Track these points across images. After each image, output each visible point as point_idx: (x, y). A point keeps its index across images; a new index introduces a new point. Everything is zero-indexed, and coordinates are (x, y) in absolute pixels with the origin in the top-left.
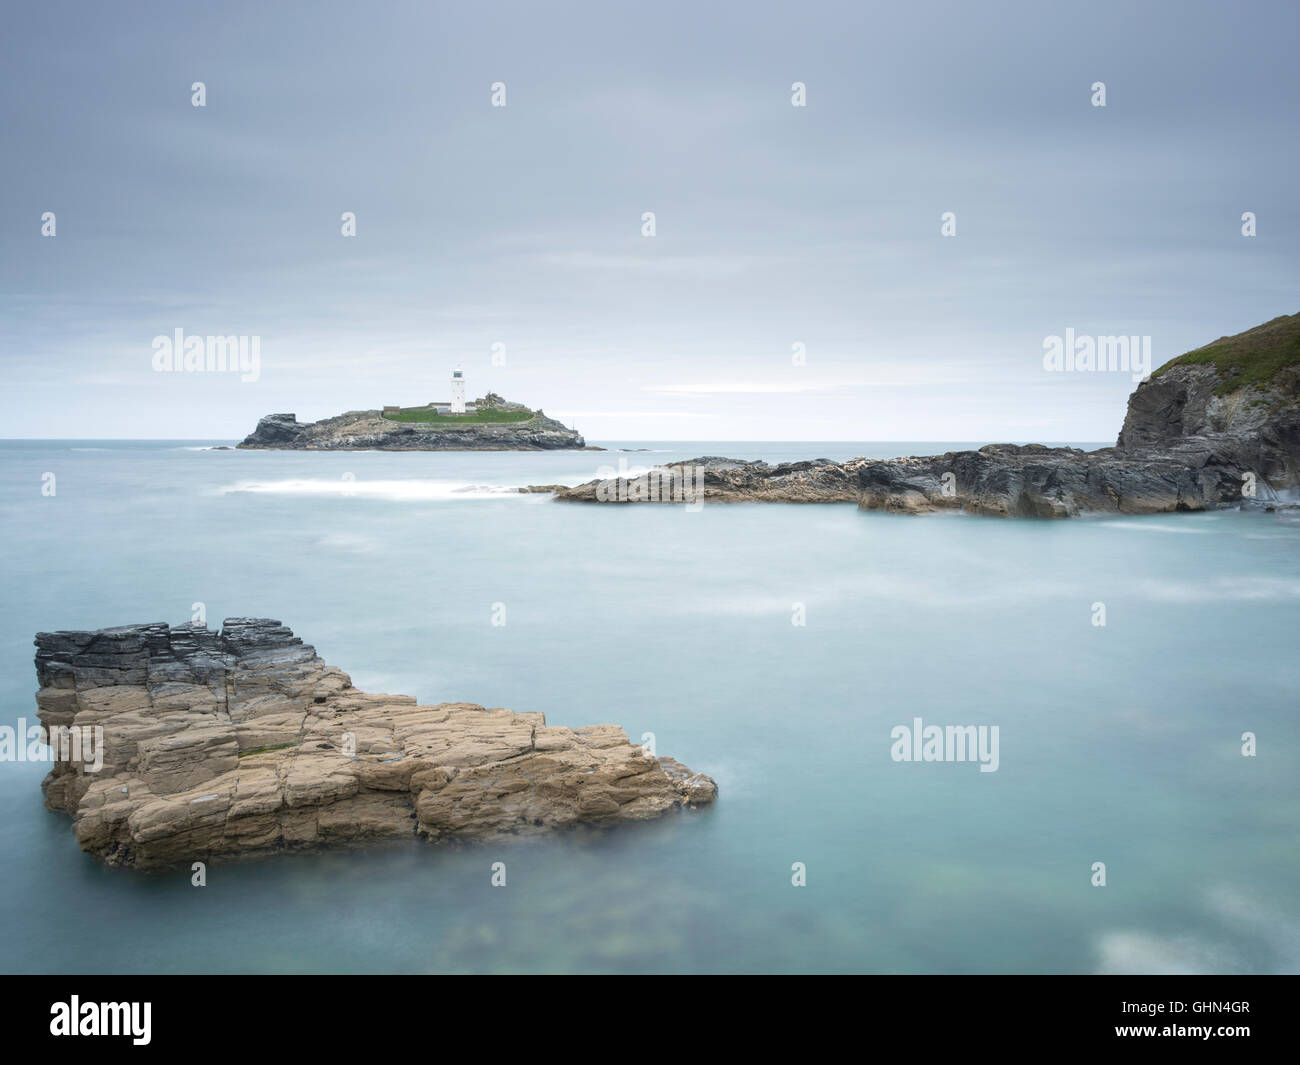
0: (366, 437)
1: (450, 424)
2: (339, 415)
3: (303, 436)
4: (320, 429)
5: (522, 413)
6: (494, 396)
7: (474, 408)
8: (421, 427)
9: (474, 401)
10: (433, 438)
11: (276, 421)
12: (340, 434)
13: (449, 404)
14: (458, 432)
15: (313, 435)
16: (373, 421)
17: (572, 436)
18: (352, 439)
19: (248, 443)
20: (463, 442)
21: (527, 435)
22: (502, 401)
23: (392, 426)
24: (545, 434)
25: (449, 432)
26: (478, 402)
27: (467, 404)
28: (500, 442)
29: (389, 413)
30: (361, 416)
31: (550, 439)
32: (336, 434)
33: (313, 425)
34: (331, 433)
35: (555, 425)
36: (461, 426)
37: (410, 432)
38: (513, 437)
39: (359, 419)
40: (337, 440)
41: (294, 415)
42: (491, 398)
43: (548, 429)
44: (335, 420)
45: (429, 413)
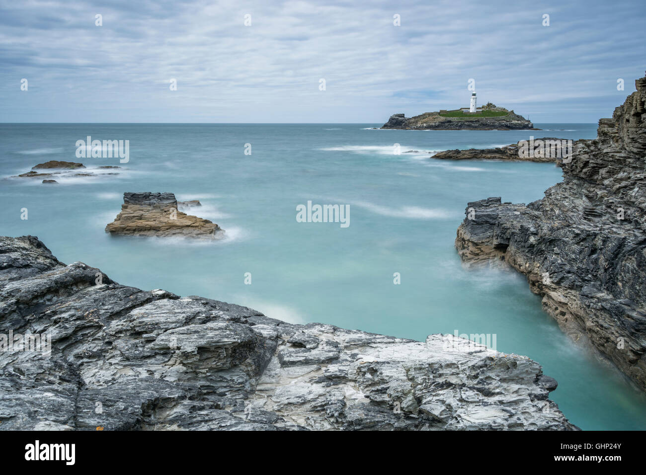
0: (431, 124)
1: (468, 118)
2: (421, 114)
3: (406, 124)
4: (413, 120)
5: (504, 112)
6: (491, 104)
7: (481, 110)
8: (454, 119)
9: (481, 107)
10: (459, 124)
11: (397, 117)
12: (420, 123)
13: (469, 109)
14: (471, 121)
15: (410, 123)
16: (435, 117)
17: (526, 123)
18: (425, 125)
19: (385, 126)
20: (473, 126)
21: (504, 123)
22: (495, 106)
23: (442, 119)
24: (513, 122)
25: (467, 121)
26: (483, 107)
27: (477, 108)
28: (491, 126)
29: (442, 113)
30: (430, 114)
31: (515, 125)
32: (419, 123)
33: (410, 119)
34: (417, 122)
35: (519, 118)
36: (473, 119)
37: (450, 122)
38: (497, 124)
39: (429, 116)
40: (419, 125)
41: (404, 115)
42: (489, 105)
43: (515, 120)
44: (419, 116)
45: (459, 113)
